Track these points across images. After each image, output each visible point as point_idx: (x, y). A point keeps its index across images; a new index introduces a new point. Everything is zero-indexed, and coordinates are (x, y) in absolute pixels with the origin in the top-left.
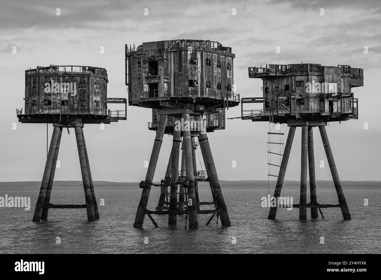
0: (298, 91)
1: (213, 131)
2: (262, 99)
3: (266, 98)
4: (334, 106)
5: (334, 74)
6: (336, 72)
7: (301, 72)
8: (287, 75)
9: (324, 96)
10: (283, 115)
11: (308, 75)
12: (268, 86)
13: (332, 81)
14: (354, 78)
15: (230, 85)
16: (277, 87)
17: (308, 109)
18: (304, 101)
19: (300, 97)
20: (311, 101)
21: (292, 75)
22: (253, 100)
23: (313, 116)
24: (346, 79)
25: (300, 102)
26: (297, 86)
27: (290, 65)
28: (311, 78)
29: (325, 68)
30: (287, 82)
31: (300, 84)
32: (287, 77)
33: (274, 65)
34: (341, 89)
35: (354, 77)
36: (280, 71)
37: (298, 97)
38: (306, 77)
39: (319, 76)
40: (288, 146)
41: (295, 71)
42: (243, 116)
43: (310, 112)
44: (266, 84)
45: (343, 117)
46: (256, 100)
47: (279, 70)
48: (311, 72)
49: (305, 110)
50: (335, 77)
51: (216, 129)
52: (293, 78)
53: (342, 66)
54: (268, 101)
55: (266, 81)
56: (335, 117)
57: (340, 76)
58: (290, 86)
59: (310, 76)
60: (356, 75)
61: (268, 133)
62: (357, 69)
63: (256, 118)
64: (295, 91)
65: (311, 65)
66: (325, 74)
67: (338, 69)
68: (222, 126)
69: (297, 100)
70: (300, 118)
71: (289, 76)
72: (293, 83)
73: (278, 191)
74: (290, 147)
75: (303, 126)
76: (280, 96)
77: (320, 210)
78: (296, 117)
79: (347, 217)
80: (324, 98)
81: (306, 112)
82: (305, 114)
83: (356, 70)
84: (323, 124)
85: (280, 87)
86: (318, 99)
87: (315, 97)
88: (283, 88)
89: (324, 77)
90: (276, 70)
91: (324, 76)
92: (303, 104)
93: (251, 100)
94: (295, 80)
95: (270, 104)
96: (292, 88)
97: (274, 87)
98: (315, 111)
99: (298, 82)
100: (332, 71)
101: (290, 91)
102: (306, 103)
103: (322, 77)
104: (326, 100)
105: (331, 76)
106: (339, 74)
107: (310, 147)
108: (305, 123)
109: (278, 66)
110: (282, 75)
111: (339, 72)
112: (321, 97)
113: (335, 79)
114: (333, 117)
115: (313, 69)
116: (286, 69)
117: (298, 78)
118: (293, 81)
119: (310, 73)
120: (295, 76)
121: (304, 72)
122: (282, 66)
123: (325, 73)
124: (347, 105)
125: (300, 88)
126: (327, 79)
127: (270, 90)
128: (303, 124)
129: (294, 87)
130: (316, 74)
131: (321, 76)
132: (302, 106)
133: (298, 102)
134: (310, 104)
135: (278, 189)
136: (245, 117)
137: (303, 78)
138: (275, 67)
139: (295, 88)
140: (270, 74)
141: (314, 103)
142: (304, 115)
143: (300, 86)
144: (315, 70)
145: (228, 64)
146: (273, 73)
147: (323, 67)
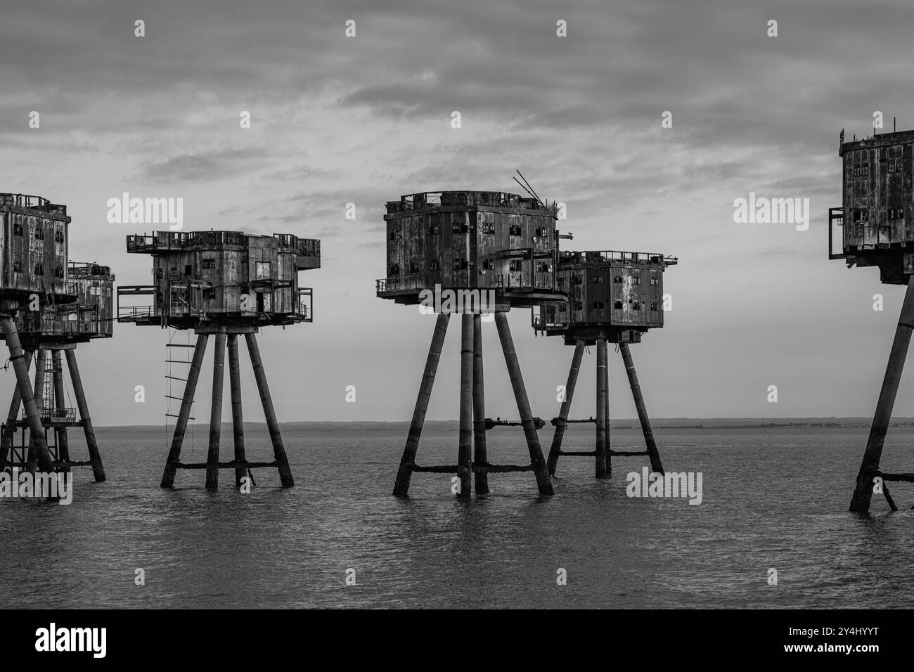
0: (206, 277)
1: (89, 341)
2: (152, 289)
3: (158, 287)
4: (265, 300)
5: (265, 249)
6: (269, 246)
7: (211, 244)
8: (189, 249)
9: (249, 285)
10: (180, 316)
11: (221, 250)
12: (161, 267)
13: (261, 260)
14: (304, 255)
15: (61, 269)
16: (174, 269)
17: (221, 306)
18: (215, 292)
19: (208, 286)
20: (226, 293)
21: (196, 250)
22: (138, 290)
23: (229, 318)
24: (287, 257)
25: (209, 294)
26: (204, 268)
27: (193, 232)
28: (227, 254)
29: (250, 239)
30: (189, 261)
31: (209, 265)
32: (188, 252)
33: (165, 233)
34: (276, 273)
35: (304, 253)
36: (176, 242)
37: (204, 286)
38: (218, 253)
39: (241, 251)
40: (194, 366)
41: (202, 243)
42: (120, 316)
43: (224, 311)
44: (158, 262)
45: (279, 319)
46: (141, 289)
47: (174, 241)
48: (228, 244)
49: (216, 308)
50: (267, 253)
51: (93, 338)
52: (198, 253)
53: (280, 235)
54: (161, 291)
55: (159, 259)
56: (265, 319)
57: (275, 252)
58: (192, 267)
59: (225, 252)
60: (307, 249)
61: (167, 345)
62: (309, 240)
63: (141, 320)
64: (201, 275)
65: (228, 234)
66: (250, 249)
67: (272, 241)
68: (106, 332)
69: (204, 290)
70: (209, 320)
71: (191, 251)
72: (198, 262)
73: (178, 441)
74: (199, 369)
75: (218, 333)
76: (173, 284)
77: (249, 471)
78: (201, 318)
79: (287, 482)
80: (247, 288)
81: (218, 311)
82: (215, 313)
83: (308, 242)
84: (251, 330)
85: (179, 269)
86: (239, 289)
87: (233, 287)
88: (183, 271)
89: (248, 254)
90: (169, 240)
91: (248, 251)
92: (213, 297)
93: (134, 289)
94: (200, 257)
95: (164, 296)
96: (196, 271)
97: (169, 269)
98: (233, 308)
99: (206, 260)
100: (262, 244)
101: (193, 276)
102: (217, 295)
103: (245, 253)
104: (251, 291)
105: (260, 252)
106: (274, 249)
107: (233, 368)
108: (220, 328)
109: (173, 233)
110: (180, 249)
111: (274, 245)
112: (244, 285)
113: (266, 257)
114: (262, 319)
115: (231, 241)
116: (187, 239)
117: (207, 255)
118: (198, 259)
119: (224, 246)
120: (201, 251)
121: (215, 244)
122: (180, 234)
123: (250, 246)
124: (288, 299)
125: (209, 271)
126: (253, 256)
127: (164, 274)
128: (217, 330)
129: (199, 270)
130: (235, 248)
131: (244, 251)
132: (212, 301)
133: (206, 296)
134: (225, 297)
135: (177, 438)
136: (122, 318)
137: (214, 255)
138: (167, 235)
139: (201, 271)
140: (159, 248)
141: (232, 296)
142: (214, 316)
143: (208, 267)
144: (234, 241)
145: (58, 233)
146: (165, 246)
147: (247, 237)
